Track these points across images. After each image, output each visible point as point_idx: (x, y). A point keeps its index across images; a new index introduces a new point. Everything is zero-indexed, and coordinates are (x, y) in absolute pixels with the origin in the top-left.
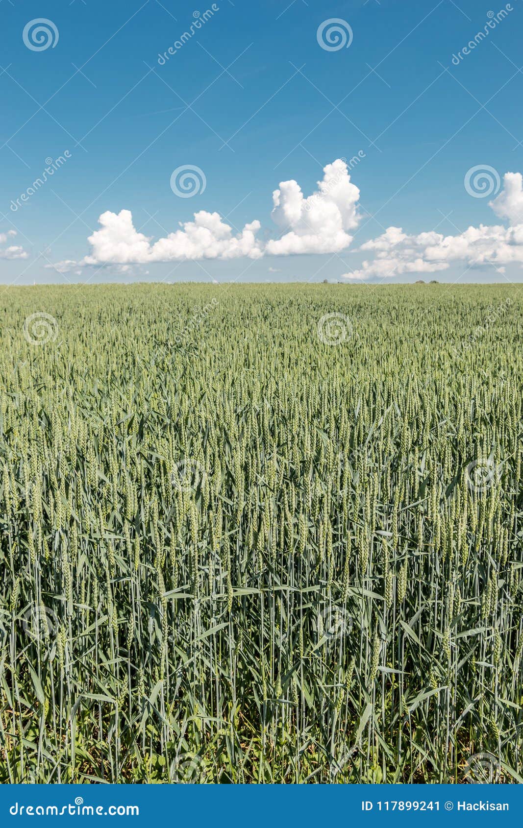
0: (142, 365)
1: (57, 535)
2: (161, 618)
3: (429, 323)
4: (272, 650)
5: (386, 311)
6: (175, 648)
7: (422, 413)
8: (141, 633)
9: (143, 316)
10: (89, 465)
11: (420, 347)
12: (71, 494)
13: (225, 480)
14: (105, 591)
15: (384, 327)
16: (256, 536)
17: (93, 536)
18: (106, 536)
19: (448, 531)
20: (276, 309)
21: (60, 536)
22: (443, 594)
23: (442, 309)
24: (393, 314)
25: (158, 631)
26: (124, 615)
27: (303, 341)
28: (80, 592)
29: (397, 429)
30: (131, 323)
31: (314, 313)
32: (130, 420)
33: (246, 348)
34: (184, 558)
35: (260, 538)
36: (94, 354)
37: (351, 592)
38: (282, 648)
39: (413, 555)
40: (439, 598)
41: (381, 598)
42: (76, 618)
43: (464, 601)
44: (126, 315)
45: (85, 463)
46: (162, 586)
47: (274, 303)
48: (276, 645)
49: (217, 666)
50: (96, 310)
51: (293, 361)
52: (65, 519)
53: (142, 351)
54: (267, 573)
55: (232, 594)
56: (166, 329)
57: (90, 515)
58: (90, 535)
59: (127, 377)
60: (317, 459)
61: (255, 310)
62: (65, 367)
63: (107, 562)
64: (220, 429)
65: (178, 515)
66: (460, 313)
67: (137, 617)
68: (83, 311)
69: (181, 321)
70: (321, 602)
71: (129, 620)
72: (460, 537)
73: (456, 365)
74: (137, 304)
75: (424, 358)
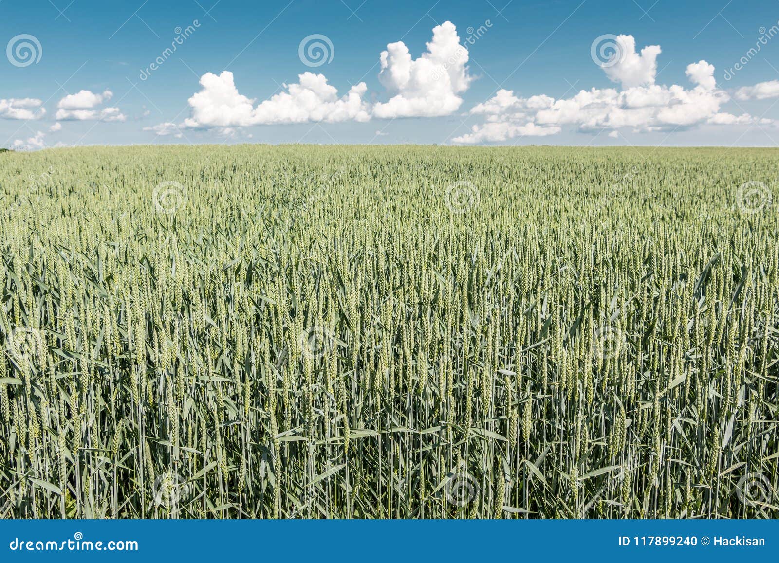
0: (247, 219)
1: (162, 378)
2: (274, 461)
3: (544, 182)
4: (390, 498)
5: (498, 170)
6: (288, 495)
7: (542, 258)
8: (252, 482)
9: (247, 173)
10: (195, 308)
11: (535, 203)
12: (177, 338)
13: (339, 321)
14: (214, 438)
15: (497, 183)
16: (373, 375)
17: (201, 378)
18: (215, 378)
19: (574, 368)
20: (386, 167)
21: (166, 380)
22: (568, 434)
23: (556, 168)
24: (506, 172)
25: (271, 475)
26: (234, 463)
27: (414, 196)
28: (187, 438)
29: (517, 272)
30: (236, 179)
31: (426, 173)
32: (237, 266)
33: (356, 201)
34: (297, 400)
35: (377, 376)
36: (198, 207)
37: (472, 432)
38: (401, 494)
39: (536, 398)
40: (565, 439)
41: (504, 439)
42: (182, 466)
43: (590, 441)
44: (229, 172)
45: (191, 306)
46: (275, 427)
47: (383, 162)
48: (394, 491)
49: (332, 514)
50: (199, 169)
51: (405, 214)
52: (170, 361)
53: (248, 207)
54: (385, 415)
55: (348, 436)
56: (272, 186)
57: (197, 358)
58: (197, 377)
59: (233, 229)
60: (435, 300)
61: (364, 169)
62: (167, 219)
63: (216, 406)
64: (333, 273)
65: (290, 356)
66: (574, 171)
67: (247, 465)
68: (185, 169)
69: (288, 179)
70: (441, 444)
71: (239, 467)
72: (586, 374)
73: (572, 219)
74: (240, 162)
75: (539, 212)
